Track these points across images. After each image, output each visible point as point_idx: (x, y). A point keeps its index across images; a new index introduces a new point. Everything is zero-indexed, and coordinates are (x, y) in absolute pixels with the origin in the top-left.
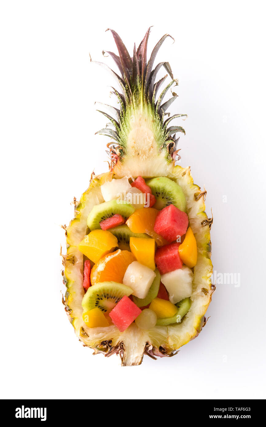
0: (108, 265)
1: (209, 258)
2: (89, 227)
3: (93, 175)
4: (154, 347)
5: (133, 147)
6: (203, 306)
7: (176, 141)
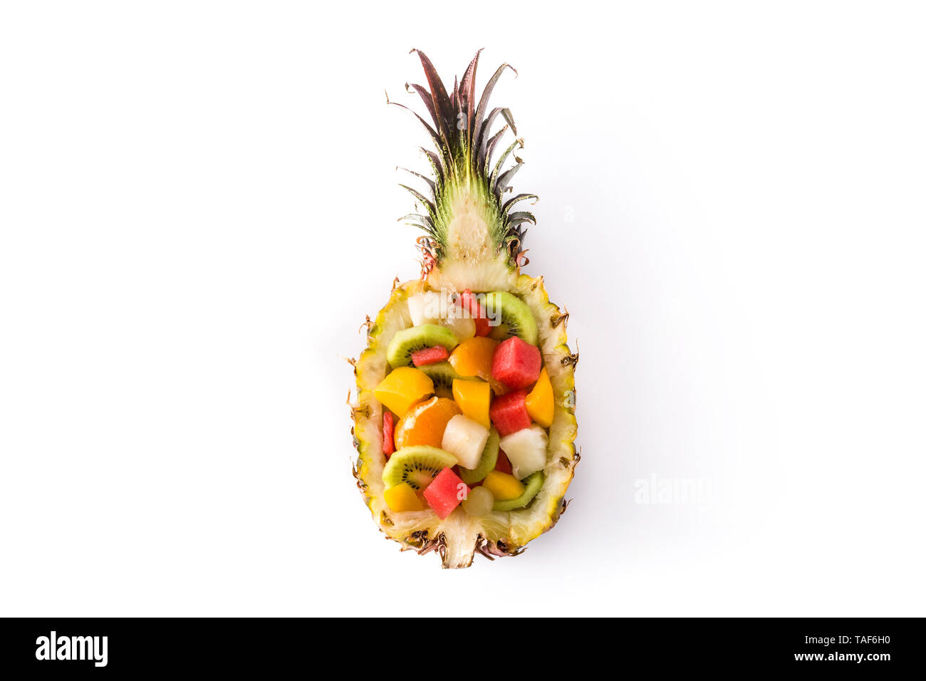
0: (420, 420)
1: (573, 414)
2: (390, 363)
3: (396, 282)
4: (489, 542)
5: (457, 245)
6: (562, 483)
7: (521, 237)
